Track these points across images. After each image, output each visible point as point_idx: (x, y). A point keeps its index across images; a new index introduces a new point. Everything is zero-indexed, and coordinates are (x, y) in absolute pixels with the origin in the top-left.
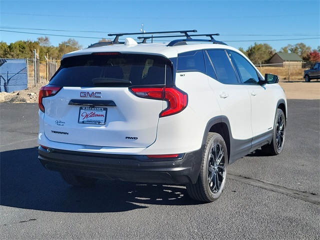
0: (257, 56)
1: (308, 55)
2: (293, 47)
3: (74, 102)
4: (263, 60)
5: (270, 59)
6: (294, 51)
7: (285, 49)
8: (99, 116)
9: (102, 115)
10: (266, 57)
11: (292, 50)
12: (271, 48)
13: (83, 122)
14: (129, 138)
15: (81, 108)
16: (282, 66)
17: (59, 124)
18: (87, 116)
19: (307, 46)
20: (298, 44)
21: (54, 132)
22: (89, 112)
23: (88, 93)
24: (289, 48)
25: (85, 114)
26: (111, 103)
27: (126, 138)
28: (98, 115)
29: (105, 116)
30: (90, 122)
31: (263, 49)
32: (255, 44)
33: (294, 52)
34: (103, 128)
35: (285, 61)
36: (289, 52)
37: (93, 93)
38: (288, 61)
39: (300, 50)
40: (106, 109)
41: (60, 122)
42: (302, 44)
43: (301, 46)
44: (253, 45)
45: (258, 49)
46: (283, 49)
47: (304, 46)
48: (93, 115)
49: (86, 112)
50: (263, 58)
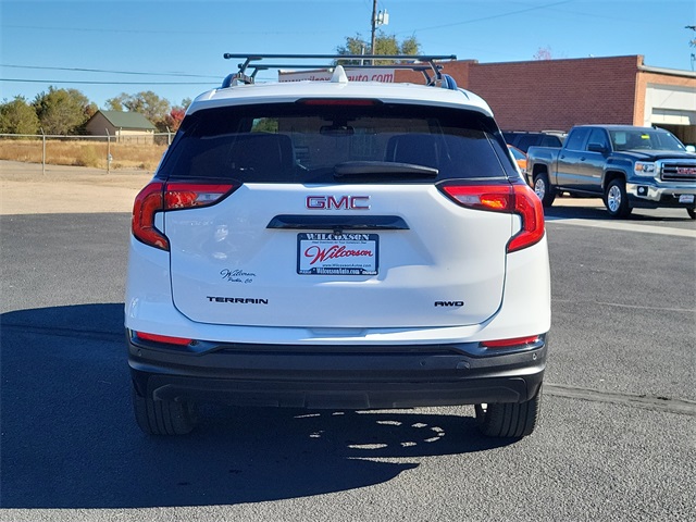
0: (56, 115)
1: (167, 118)
2: (131, 100)
3: (283, 222)
4: (70, 125)
5: (85, 125)
6: (135, 107)
7: (114, 103)
8: (358, 254)
9: (365, 253)
10: (78, 120)
11: (129, 106)
12: (86, 100)
13: (314, 272)
14: (442, 304)
15: (302, 237)
16: (113, 140)
17: (234, 278)
18: (321, 255)
19: (161, 99)
20: (142, 94)
21: (217, 300)
22: (326, 246)
23: (331, 198)
24: (125, 101)
25: (314, 252)
26: (394, 223)
27: (436, 304)
28: (353, 253)
29: (373, 252)
30: (332, 271)
31: (70, 102)
32: (51, 90)
33: (135, 111)
34: (372, 282)
35: (118, 129)
36: (125, 109)
37: (346, 198)
38: (125, 129)
39: (146, 106)
40: (374, 238)
41: (239, 273)
42: (150, 93)
43: (148, 98)
44: (47, 92)
45: (60, 100)
46: (112, 104)
47: (155, 98)
48: (340, 252)
49: (316, 244)
50: (70, 121)
